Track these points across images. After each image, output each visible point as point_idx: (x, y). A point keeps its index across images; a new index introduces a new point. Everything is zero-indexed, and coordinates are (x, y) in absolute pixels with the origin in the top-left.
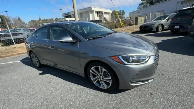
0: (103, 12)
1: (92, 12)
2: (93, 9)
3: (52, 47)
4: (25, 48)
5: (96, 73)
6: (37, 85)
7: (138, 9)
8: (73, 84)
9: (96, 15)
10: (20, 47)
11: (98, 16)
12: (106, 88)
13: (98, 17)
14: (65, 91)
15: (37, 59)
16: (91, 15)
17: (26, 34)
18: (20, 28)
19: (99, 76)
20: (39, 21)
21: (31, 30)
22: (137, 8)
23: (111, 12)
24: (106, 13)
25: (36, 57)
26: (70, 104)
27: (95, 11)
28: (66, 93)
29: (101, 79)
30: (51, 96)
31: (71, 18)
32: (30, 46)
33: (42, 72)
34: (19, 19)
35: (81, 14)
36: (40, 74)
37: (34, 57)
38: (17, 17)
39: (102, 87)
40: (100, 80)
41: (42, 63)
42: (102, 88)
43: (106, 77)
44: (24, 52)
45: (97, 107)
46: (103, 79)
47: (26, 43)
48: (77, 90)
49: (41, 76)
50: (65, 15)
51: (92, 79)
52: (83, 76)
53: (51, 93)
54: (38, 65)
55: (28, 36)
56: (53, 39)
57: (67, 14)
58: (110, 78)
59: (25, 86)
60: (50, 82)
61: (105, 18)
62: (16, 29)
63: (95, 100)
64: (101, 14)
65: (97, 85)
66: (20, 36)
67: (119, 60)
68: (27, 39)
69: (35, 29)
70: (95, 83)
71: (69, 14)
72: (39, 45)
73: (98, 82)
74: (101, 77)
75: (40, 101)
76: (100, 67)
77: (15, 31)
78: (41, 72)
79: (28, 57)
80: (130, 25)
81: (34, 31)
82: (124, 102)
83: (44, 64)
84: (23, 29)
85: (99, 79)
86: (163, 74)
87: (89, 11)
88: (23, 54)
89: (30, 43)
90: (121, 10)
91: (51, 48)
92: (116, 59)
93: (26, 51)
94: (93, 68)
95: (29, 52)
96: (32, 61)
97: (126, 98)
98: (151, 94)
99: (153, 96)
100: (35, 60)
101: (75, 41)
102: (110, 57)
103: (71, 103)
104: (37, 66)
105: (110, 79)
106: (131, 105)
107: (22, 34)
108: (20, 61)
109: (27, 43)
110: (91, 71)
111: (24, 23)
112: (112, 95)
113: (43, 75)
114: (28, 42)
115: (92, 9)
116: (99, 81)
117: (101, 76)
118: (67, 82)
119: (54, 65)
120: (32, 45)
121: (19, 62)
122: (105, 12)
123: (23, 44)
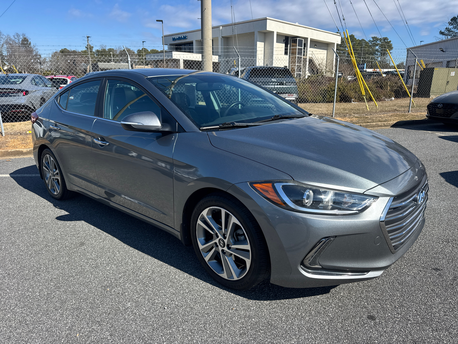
0: (306, 39)
1: (267, 36)
2: (272, 26)
3: (103, 139)
4: (30, 137)
5: (212, 229)
6: (46, 246)
7: (444, 38)
8: (146, 256)
9: (279, 48)
10: (15, 134)
11: (286, 53)
12: (236, 278)
13: (288, 57)
14: (120, 273)
15: (57, 171)
16: (260, 46)
17: (39, 94)
18: (23, 75)
19: (220, 237)
20: (85, 52)
21: (56, 83)
22: (442, 33)
23: (337, 40)
24: (316, 44)
25: (57, 166)
26: (124, 305)
27: (279, 35)
28: (120, 277)
29: (225, 249)
30: (78, 279)
31: (191, 51)
32: (45, 132)
33: (67, 213)
34: (25, 42)
35: (227, 40)
36: (60, 218)
37: (52, 166)
38: (18, 35)
39: (224, 276)
40: (223, 251)
41: (69, 187)
42: (226, 278)
43: (237, 242)
44: (25, 150)
45: (198, 324)
46: (229, 248)
47: (35, 122)
48: (154, 276)
49: (60, 223)
50: (174, 39)
51: (201, 247)
52: (178, 235)
53: (81, 272)
54: (57, 192)
55: (43, 100)
56: (109, 116)
57: (179, 39)
58: (248, 247)
59: (13, 243)
60: (82, 244)
61: (311, 61)
62: (10, 75)
63: (197, 307)
64: (300, 45)
65: (212, 265)
66: (21, 100)
67: (274, 194)
68: (39, 110)
69: (69, 81)
70: (207, 259)
71: (185, 38)
72: (71, 132)
73: (217, 257)
74: (226, 241)
75: (47, 288)
76: (223, 211)
77: (9, 82)
78: (64, 213)
79: (35, 166)
80: (400, 93)
81: (65, 86)
82: (279, 326)
83: (75, 189)
84: (33, 75)
85: (220, 249)
86: (437, 269)
87: (256, 34)
88: (21, 157)
89: (47, 124)
90: (379, 37)
91: (100, 143)
92: (267, 191)
93: (31, 147)
94: (205, 213)
95: (37, 150)
96: (43, 176)
97: (287, 317)
98: (372, 318)
99: (375, 323)
100: (51, 175)
101: (167, 129)
102: (252, 184)
103: (129, 305)
104: (55, 193)
105: (248, 251)
106: (295, 335)
107: (27, 93)
108: (8, 176)
109: (37, 121)
110: (199, 222)
111: (37, 57)
112: (251, 302)
113: (68, 223)
114: (41, 120)
115: (269, 28)
116: (219, 253)
117: (225, 238)
118: (131, 249)
119: (105, 196)
120: (50, 130)
121: (5, 178)
122: (312, 41)
123: (25, 126)
